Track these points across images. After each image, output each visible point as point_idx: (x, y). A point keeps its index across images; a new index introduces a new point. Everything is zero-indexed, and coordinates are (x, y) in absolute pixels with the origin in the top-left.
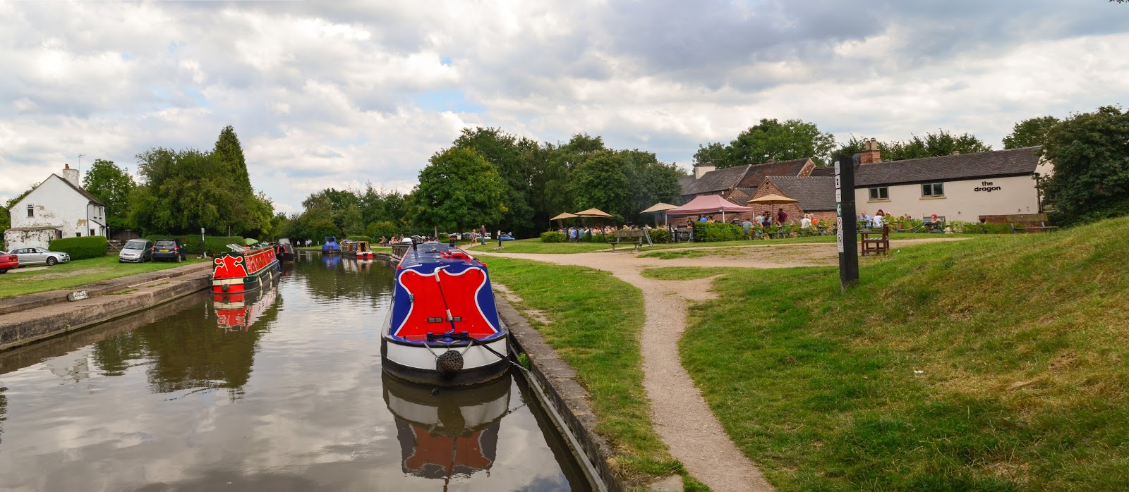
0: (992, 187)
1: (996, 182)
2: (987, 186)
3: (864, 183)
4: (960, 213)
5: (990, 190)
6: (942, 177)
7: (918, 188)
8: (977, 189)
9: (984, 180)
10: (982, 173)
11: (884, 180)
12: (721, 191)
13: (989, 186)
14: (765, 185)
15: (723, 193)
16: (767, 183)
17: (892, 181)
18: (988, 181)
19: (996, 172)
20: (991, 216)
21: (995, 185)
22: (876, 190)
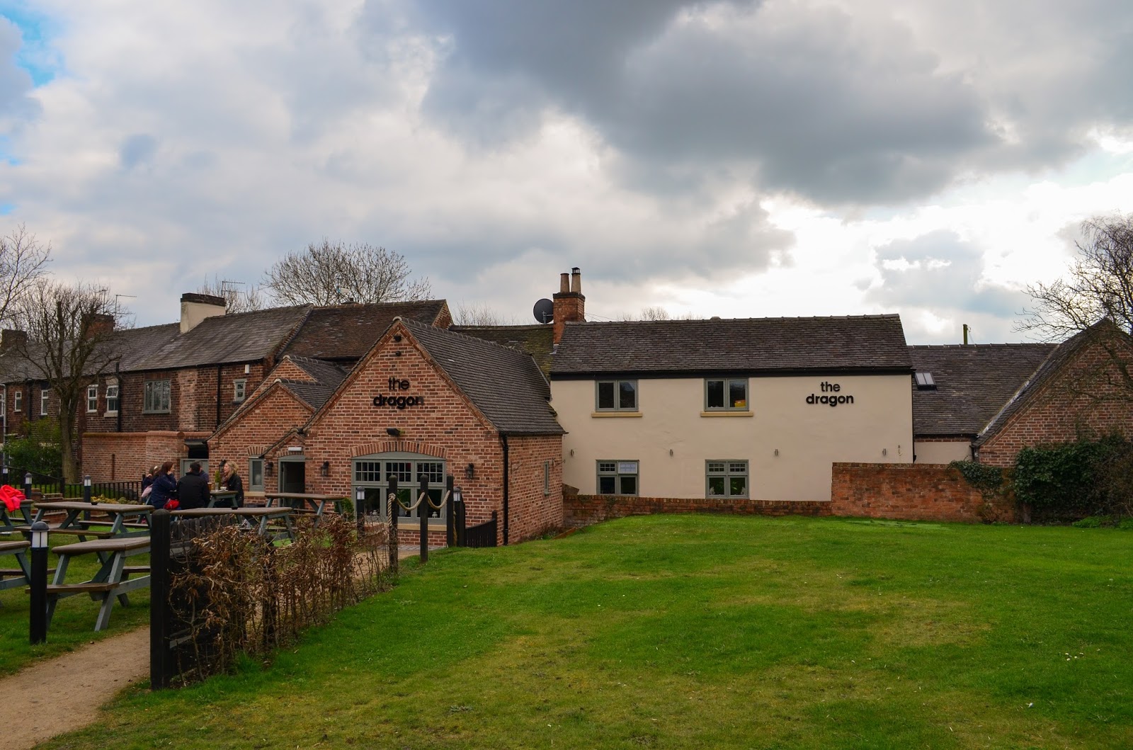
0: (838, 394)
1: (848, 385)
2: (829, 394)
3: (587, 368)
4: (777, 453)
5: (834, 402)
6: (743, 365)
7: (696, 389)
8: (812, 400)
9: (824, 379)
10: (819, 361)
11: (626, 364)
12: (244, 363)
13: (834, 394)
14: (391, 343)
15: (247, 369)
16: (398, 339)
17: (644, 367)
18: (832, 380)
19: (845, 362)
20: (857, 465)
21: (844, 392)
22: (611, 386)
